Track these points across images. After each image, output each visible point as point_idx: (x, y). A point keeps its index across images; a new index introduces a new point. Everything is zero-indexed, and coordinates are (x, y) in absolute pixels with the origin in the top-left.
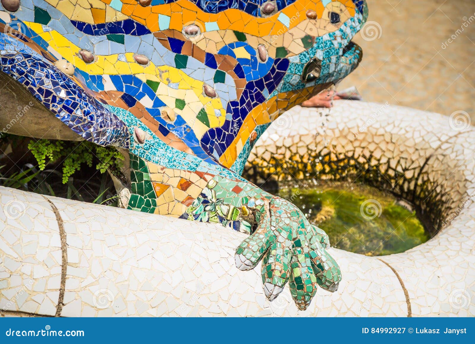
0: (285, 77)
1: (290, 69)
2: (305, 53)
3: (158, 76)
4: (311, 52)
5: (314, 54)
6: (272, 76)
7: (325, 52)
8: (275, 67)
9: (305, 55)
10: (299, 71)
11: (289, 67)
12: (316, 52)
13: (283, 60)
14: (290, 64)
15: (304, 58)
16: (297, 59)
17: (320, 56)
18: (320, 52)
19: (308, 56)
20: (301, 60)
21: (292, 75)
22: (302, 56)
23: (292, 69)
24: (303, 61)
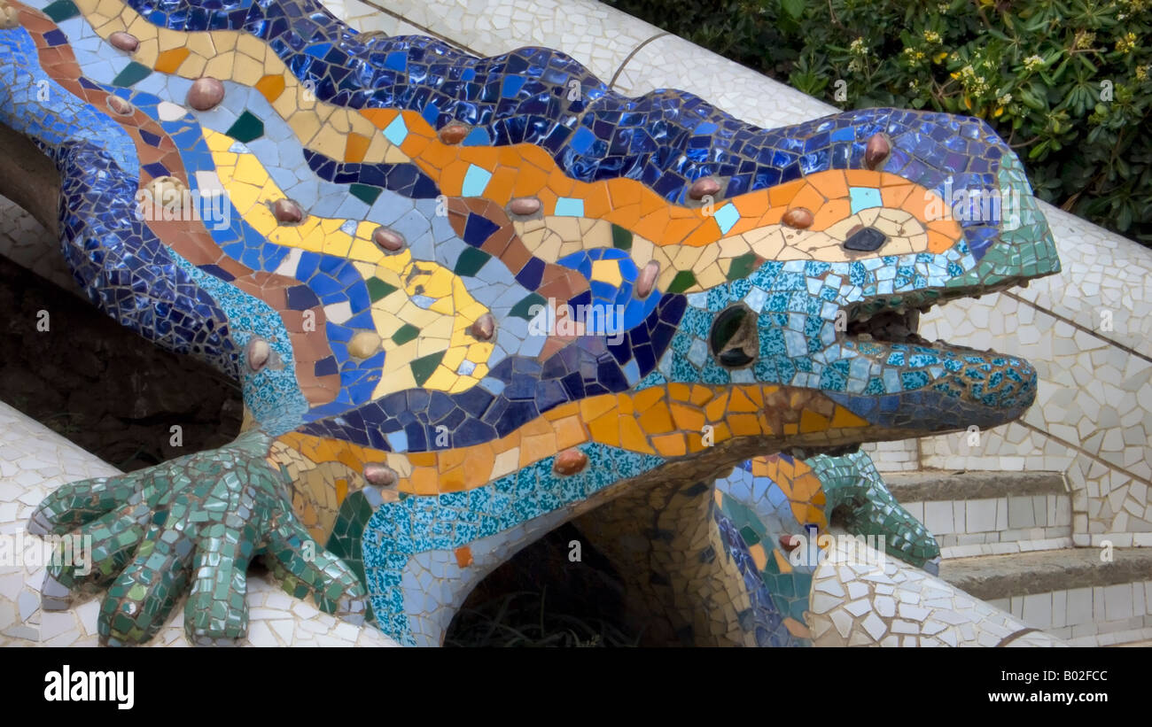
0: (674, 340)
1: (685, 322)
2: (721, 288)
3: (404, 278)
4: (735, 288)
5: (742, 295)
6: (650, 334)
7: (771, 297)
8: (659, 312)
9: (720, 294)
10: (702, 328)
11: (684, 317)
12: (747, 292)
13: (677, 298)
14: (687, 310)
15: (717, 300)
16: (702, 300)
17: (756, 302)
18: (757, 294)
19: (725, 296)
20: (710, 302)
21: (688, 339)
22: (714, 294)
23: (689, 324)
24: (713, 305)
